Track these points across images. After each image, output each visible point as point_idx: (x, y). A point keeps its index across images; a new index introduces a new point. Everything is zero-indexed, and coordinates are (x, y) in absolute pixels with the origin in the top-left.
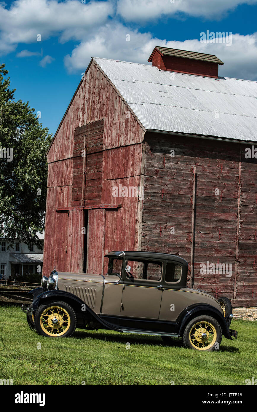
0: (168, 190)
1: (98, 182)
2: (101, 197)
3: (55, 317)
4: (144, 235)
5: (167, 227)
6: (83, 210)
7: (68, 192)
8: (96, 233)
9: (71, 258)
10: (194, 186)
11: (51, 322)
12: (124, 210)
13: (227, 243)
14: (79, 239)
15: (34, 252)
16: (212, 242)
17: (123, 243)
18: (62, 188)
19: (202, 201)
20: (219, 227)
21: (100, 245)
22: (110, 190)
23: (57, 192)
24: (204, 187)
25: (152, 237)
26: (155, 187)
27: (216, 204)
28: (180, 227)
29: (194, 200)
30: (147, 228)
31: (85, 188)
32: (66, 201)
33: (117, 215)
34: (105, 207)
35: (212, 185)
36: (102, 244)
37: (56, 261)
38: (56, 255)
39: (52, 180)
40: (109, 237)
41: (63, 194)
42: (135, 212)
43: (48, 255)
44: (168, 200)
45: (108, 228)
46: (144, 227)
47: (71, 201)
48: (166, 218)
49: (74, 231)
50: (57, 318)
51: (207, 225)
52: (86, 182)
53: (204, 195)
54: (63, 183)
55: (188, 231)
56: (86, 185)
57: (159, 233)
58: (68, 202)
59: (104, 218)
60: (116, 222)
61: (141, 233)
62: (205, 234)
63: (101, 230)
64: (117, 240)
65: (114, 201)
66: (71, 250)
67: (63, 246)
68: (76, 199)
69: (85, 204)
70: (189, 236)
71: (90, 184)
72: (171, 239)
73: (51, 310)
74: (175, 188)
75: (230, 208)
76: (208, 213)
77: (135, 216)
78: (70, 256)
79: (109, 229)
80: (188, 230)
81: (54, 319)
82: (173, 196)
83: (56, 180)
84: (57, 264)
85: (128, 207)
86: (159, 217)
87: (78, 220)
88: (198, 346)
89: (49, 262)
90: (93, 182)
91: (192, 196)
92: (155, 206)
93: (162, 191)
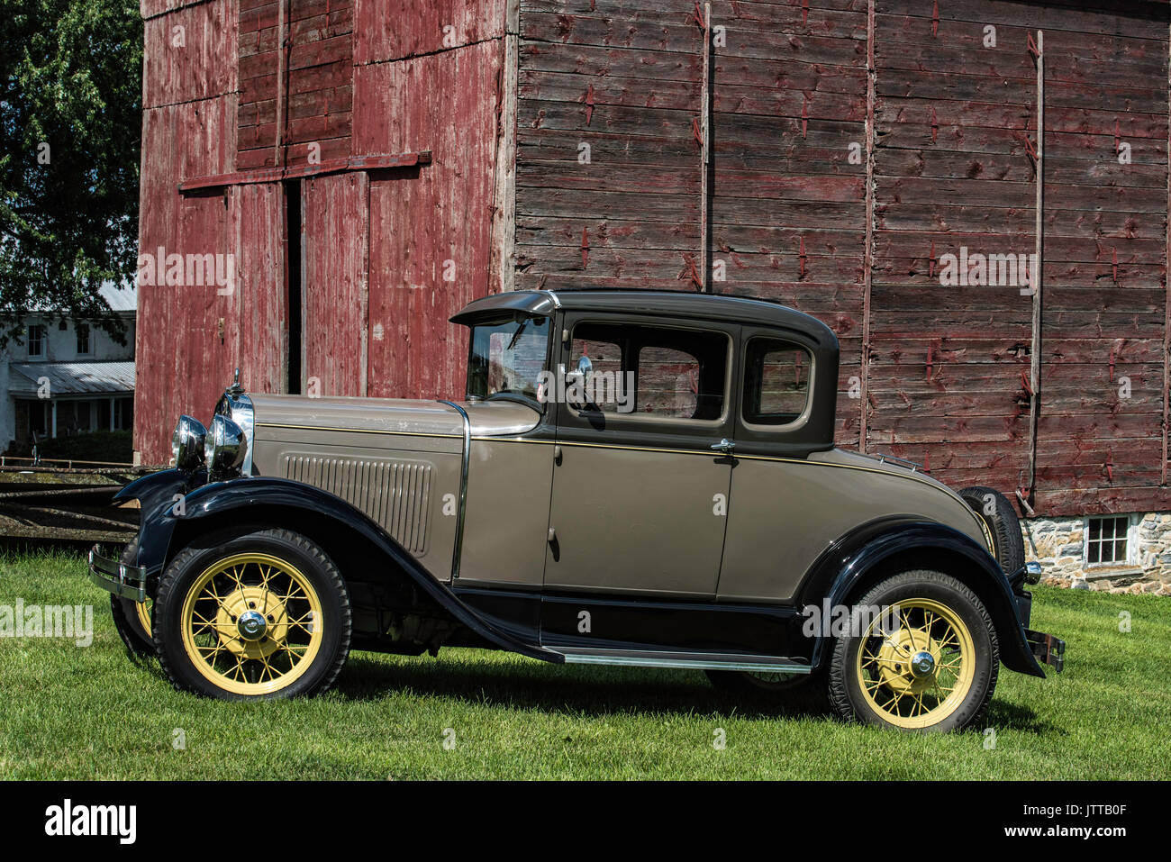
0: (608, 93)
1: (337, 73)
2: (349, 128)
3: (252, 605)
4: (524, 263)
5: (607, 231)
6: (283, 181)
7: (221, 121)
8: (332, 263)
9: (242, 363)
10: (705, 75)
11: (233, 630)
12: (443, 174)
13: (831, 289)
14: (269, 291)
15: (92, 358)
16: (774, 285)
17: (440, 295)
18: (198, 107)
19: (736, 131)
20: (801, 230)
21: (351, 306)
22: (384, 101)
23: (179, 121)
24: (740, 81)
25: (554, 272)
26: (562, 82)
27: (788, 143)
28: (655, 230)
29: (707, 128)
30: (532, 235)
31: (288, 101)
32: (217, 151)
33: (416, 194)
34: (368, 166)
35: (771, 74)
36: (358, 305)
37: (185, 375)
38: (182, 353)
39: (159, 81)
40: (386, 278)
41: (205, 128)
42: (486, 176)
43: (154, 358)
44: (611, 130)
45: (380, 241)
46: (523, 232)
47: (234, 154)
48: (604, 197)
49: (248, 262)
50: (259, 610)
51: (755, 222)
52: (292, 77)
53: (742, 108)
54: (202, 89)
55: (684, 246)
56: (292, 90)
57: (579, 255)
58: (222, 156)
59: (364, 205)
60: (412, 217)
61: (513, 256)
62: (748, 255)
63: (352, 252)
64: (416, 287)
65: (402, 141)
66: (241, 332)
67: (208, 318)
68: (252, 142)
69: (289, 158)
70: (691, 266)
71: (305, 84)
72: (622, 277)
73: (230, 570)
74: (636, 83)
75: (836, 157)
76: (757, 176)
77: (486, 191)
78: (237, 354)
79: (384, 249)
80: (685, 242)
81: (247, 615)
82: (626, 113)
83: (175, 80)
84: (190, 386)
85: (456, 160)
86: (578, 194)
87: (263, 220)
88: (894, 712)
89: (159, 379)
90: (316, 76)
91: (697, 113)
92: (561, 153)
93: (586, 95)
